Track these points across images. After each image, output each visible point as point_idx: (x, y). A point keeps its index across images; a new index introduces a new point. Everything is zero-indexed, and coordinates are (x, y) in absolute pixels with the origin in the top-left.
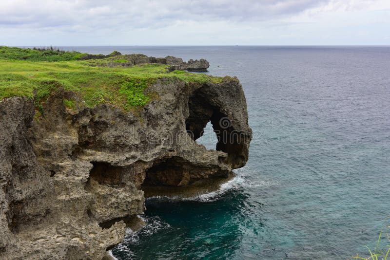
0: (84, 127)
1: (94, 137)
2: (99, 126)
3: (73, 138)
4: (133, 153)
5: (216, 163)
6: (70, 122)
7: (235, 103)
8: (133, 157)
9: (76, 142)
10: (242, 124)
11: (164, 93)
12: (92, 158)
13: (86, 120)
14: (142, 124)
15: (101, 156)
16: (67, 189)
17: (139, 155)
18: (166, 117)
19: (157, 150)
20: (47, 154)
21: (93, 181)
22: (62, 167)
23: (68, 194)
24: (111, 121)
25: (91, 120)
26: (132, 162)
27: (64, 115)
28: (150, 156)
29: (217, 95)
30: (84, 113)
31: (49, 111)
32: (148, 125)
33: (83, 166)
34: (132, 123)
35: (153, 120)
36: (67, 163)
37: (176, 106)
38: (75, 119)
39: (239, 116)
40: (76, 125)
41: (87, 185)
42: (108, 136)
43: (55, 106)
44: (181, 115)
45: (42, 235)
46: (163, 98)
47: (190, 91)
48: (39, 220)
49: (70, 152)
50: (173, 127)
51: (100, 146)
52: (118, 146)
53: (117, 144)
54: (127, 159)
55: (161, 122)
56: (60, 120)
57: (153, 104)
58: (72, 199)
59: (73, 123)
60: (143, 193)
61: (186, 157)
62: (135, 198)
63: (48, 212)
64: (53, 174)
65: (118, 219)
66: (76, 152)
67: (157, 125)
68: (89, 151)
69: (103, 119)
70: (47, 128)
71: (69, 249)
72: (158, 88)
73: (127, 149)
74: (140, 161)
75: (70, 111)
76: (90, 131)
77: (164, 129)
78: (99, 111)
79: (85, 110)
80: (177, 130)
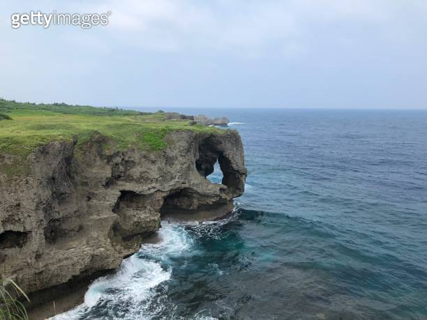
0: (117, 164)
1: (125, 172)
2: (128, 164)
3: (108, 173)
4: (153, 185)
5: (218, 193)
6: (106, 161)
7: (234, 149)
8: (154, 188)
9: (110, 176)
10: (240, 165)
11: (179, 141)
12: (121, 188)
13: (118, 160)
14: (161, 163)
15: (129, 187)
16: (99, 211)
17: (158, 186)
18: (180, 158)
19: (172, 183)
20: (85, 184)
21: (122, 205)
22: (96, 194)
23: (98, 215)
24: (137, 161)
25: (123, 160)
26: (152, 191)
27: (101, 156)
28: (168, 187)
29: (221, 143)
30: (117, 154)
31: (90, 152)
32: (166, 164)
33: (113, 194)
34: (153, 162)
35: (169, 161)
36: (101, 191)
37: (188, 151)
38: (109, 158)
39: (238, 159)
40: (111, 163)
41: (116, 209)
42: (136, 171)
43: (94, 149)
44: (193, 157)
45: (74, 246)
46: (178, 144)
47: (201, 139)
48: (73, 234)
49: (104, 183)
50: (185, 166)
51: (129, 179)
53: (142, 178)
54: (149, 189)
55: (176, 162)
56: (98, 159)
57: (170, 148)
58: (101, 219)
59: (108, 162)
60: (160, 215)
61: (195, 188)
62: (152, 218)
63: (81, 228)
64: (89, 199)
65: (136, 235)
66: (109, 183)
67: (173, 164)
68: (120, 183)
69: (132, 159)
70: (87, 165)
71: (93, 257)
72: (174, 137)
73: (149, 182)
74: (159, 190)
75: (107, 152)
76: (122, 168)
77: (178, 167)
78: (129, 153)
79: (118, 152)
80: (189, 168)
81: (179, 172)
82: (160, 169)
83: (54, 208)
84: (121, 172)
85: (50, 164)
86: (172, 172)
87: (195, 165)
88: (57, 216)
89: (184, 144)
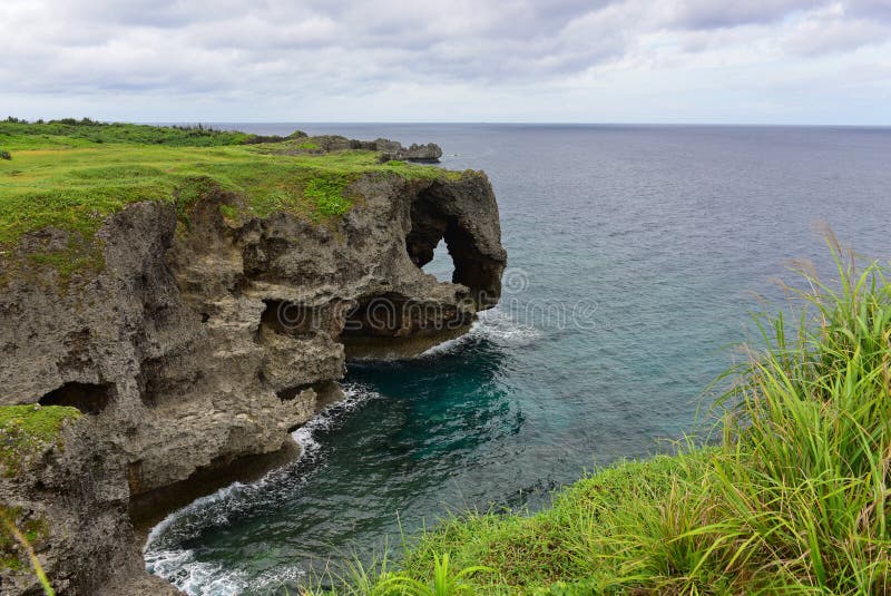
0: (252, 247)
1: (267, 263)
2: (274, 245)
3: (236, 264)
4: (326, 287)
5: (453, 301)
6: (230, 240)
7: (481, 211)
8: (327, 293)
9: (240, 270)
10: (492, 243)
11: (373, 196)
12: (264, 294)
13: (254, 237)
14: (340, 243)
15: (277, 292)
16: (228, 341)
17: (335, 289)
18: (376, 232)
19: (363, 282)
20: (197, 288)
21: (266, 330)
22: (219, 308)
23: (228, 349)
24: (292, 239)
25: (263, 237)
26: (325, 300)
27: (222, 230)
28: (354, 290)
29: (454, 199)
30: (251, 225)
31: (198, 223)
32: (349, 244)
33: (250, 308)
34: (324, 241)
35: (356, 237)
36: (227, 302)
37: (391, 216)
38: (237, 235)
39: (487, 231)
40: (240, 244)
41: (258, 335)
42: (289, 260)
43: (207, 215)
44: (400, 229)
45: (190, 410)
46: (371, 203)
47: (413, 192)
48: (186, 387)
49: (231, 286)
50: (387, 247)
51: (277, 276)
52: (303, 276)
53: (303, 273)
54: (318, 296)
55: (369, 240)
56: (215, 236)
57: (357, 212)
58: (235, 357)
59: (235, 241)
60: (342, 346)
61: (407, 293)
62: (331, 354)
63: (199, 375)
64: (206, 318)
65: (306, 386)
66: (241, 285)
67: (362, 244)
68: (259, 284)
69: (281, 235)
70: (195, 248)
71: (232, 431)
72: (364, 187)
73: (316, 281)
74: (337, 299)
75: (230, 222)
76: (261, 254)
77: (373, 251)
78: (276, 223)
79: (253, 222)
80: (394, 252)
81: (374, 261)
82: (337, 255)
83: (149, 336)
84: (260, 263)
85: (136, 249)
86: (363, 261)
87: (405, 245)
88: (155, 353)
89: (384, 202)
